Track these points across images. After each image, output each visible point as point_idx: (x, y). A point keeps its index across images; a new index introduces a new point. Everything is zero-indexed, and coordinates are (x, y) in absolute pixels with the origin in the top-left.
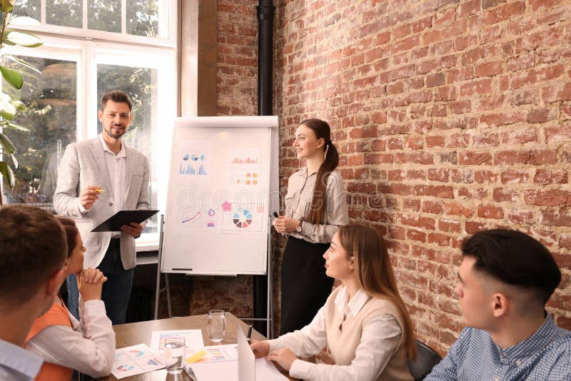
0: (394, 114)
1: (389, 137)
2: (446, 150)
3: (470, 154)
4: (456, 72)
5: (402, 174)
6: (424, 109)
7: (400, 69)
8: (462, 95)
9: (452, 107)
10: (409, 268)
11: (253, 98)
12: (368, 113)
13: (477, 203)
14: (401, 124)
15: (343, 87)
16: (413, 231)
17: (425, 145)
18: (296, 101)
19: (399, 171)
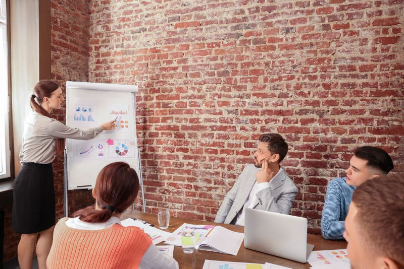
0: (193, 89)
1: (190, 100)
2: (231, 108)
3: (246, 111)
4: (237, 71)
5: (200, 120)
6: (215, 87)
7: (198, 65)
8: (240, 82)
9: (234, 87)
10: (206, 168)
11: (69, 70)
12: (172, 86)
13: (251, 133)
14: (200, 94)
15: (149, 70)
16: (209, 149)
17: (216, 105)
18: (103, 75)
19: (198, 119)
